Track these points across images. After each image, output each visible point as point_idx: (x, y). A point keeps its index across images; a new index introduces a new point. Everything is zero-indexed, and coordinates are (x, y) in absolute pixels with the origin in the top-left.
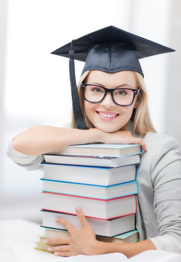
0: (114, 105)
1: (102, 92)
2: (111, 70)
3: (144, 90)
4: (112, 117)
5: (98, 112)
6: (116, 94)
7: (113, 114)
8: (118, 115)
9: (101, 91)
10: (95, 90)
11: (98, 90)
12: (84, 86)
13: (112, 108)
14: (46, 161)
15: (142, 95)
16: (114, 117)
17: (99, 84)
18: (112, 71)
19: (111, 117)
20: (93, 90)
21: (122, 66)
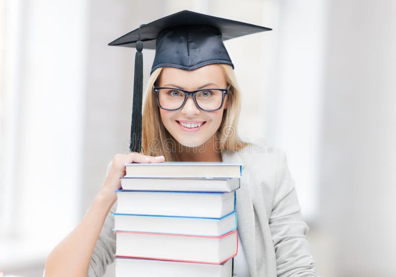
0: (198, 111)
1: (181, 95)
2: (190, 66)
3: (235, 87)
4: (198, 127)
5: (178, 122)
6: (200, 96)
7: (198, 123)
8: (204, 123)
9: (179, 94)
10: (172, 93)
11: (176, 94)
12: (156, 90)
13: (195, 116)
14: (124, 188)
15: (233, 93)
16: (199, 126)
17: (176, 87)
18: (191, 68)
19: (196, 126)
20: (169, 93)
21: (204, 60)
